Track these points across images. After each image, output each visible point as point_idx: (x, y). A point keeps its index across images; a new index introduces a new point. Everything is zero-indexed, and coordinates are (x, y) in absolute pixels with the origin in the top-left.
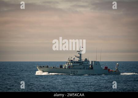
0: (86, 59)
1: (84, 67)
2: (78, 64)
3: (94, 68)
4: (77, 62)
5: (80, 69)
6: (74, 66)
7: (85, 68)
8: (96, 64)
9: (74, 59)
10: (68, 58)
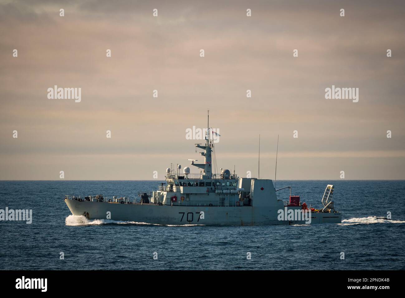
0: (227, 172)
1: (223, 199)
2: (204, 189)
3: (254, 203)
4: (200, 183)
5: (211, 205)
6: (188, 195)
7: (227, 203)
8: (262, 189)
9: (188, 171)
10: (169, 171)
